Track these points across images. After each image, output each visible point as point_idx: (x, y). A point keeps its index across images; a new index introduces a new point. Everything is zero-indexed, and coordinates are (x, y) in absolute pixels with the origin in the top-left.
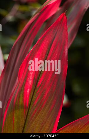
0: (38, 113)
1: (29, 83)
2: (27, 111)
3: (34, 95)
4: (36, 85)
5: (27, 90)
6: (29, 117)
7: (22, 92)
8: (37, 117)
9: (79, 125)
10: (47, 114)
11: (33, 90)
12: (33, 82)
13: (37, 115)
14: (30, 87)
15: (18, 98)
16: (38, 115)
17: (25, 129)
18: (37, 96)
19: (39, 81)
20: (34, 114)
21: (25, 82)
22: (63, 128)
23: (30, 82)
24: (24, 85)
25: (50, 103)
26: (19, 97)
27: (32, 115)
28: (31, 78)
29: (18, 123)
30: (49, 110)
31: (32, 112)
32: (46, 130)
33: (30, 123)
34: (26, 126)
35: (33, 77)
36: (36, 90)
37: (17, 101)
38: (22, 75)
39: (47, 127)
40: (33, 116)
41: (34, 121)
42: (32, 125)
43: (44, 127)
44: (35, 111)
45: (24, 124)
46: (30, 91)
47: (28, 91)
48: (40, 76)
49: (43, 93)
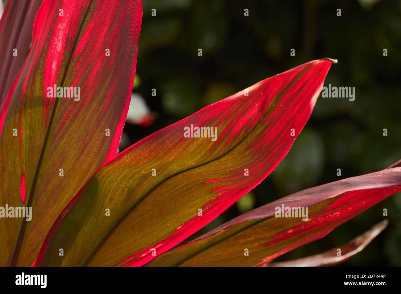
0: (76, 116)
1: (56, 49)
2: (52, 111)
3: (67, 76)
4: (72, 54)
5: (52, 64)
6: (55, 126)
7: (41, 70)
8: (74, 126)
9: (167, 141)
10: (95, 119)
11: (64, 64)
12: (64, 47)
13: (73, 121)
14: (59, 58)
15: (31, 83)
16: (76, 122)
17: (46, 152)
18: (73, 78)
19: (78, 44)
20: (66, 119)
21: (46, 45)
22: (132, 148)
23: (59, 46)
24: (44, 53)
25: (102, 93)
26: (34, 80)
27: (61, 121)
28: (60, 37)
29: (30, 138)
30: (101, 109)
31: (62, 115)
32: (92, 154)
33: (57, 139)
34: (48, 147)
35: (65, 34)
36: (72, 65)
37: (29, 90)
38: (42, 30)
39: (95, 149)
40: (63, 123)
41: (67, 135)
42: (62, 143)
43: (88, 148)
44: (70, 112)
45: (43, 142)
46: (58, 66)
47: (54, 67)
48: (81, 33)
49: (87, 71)
